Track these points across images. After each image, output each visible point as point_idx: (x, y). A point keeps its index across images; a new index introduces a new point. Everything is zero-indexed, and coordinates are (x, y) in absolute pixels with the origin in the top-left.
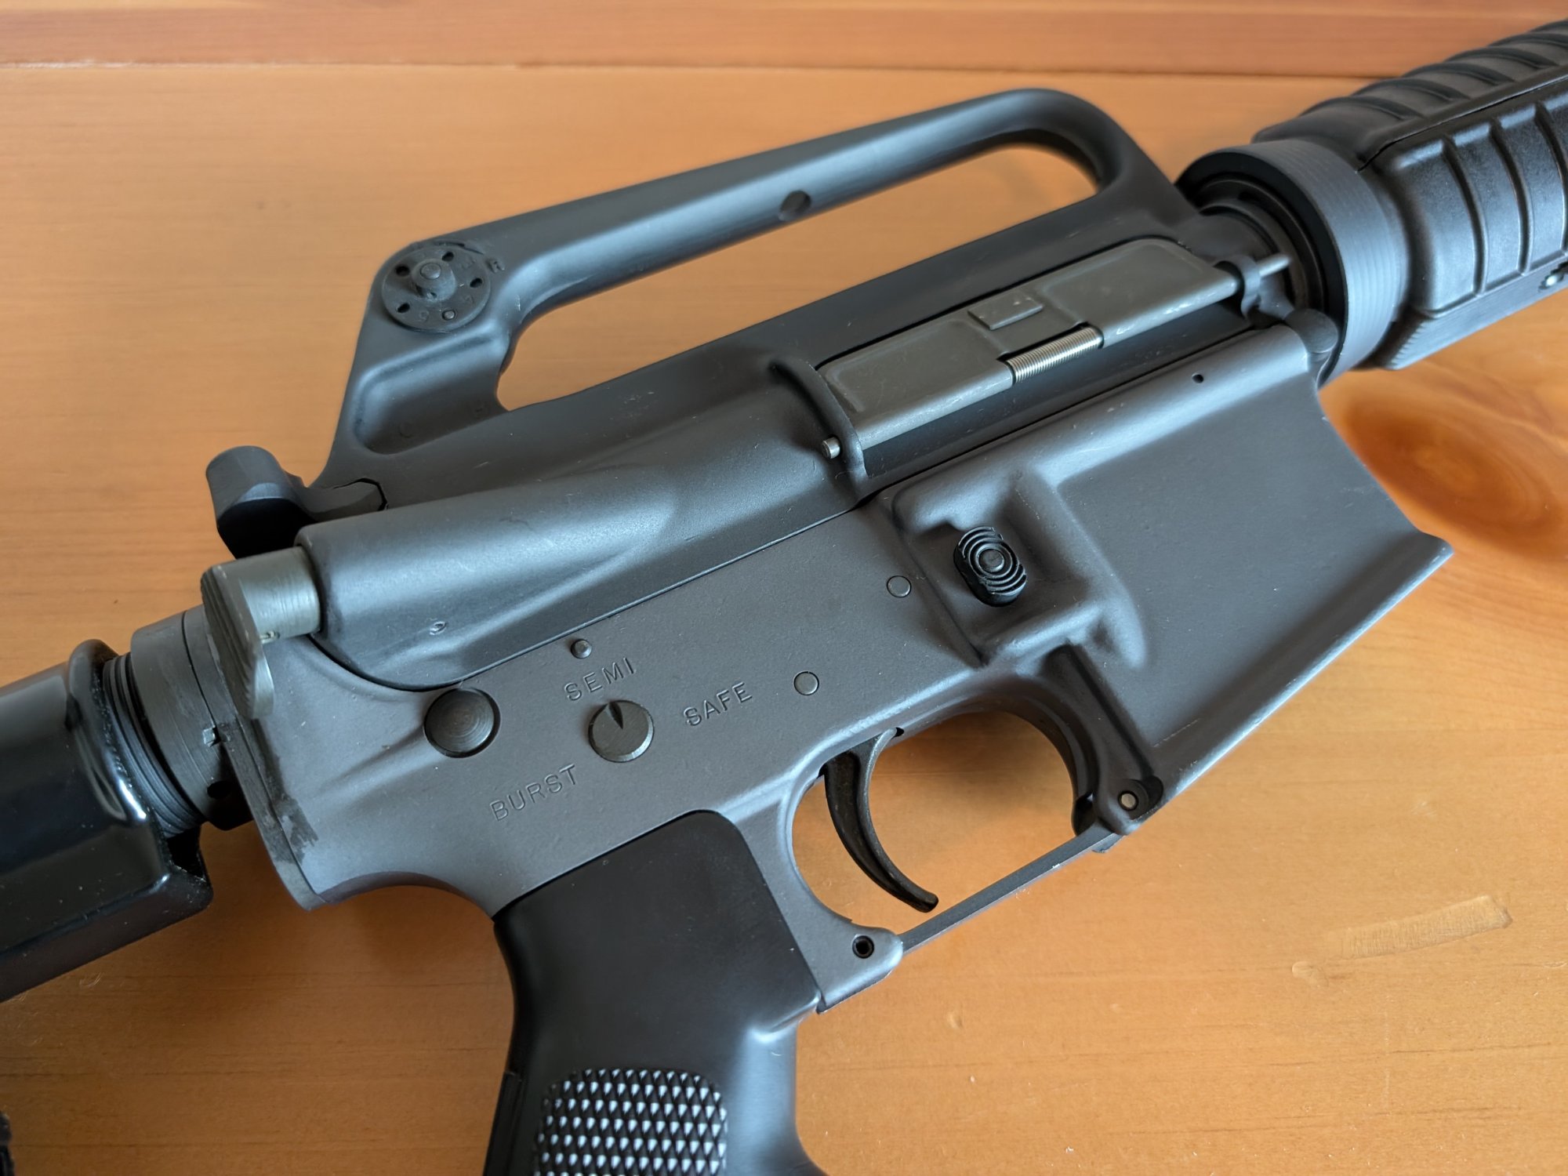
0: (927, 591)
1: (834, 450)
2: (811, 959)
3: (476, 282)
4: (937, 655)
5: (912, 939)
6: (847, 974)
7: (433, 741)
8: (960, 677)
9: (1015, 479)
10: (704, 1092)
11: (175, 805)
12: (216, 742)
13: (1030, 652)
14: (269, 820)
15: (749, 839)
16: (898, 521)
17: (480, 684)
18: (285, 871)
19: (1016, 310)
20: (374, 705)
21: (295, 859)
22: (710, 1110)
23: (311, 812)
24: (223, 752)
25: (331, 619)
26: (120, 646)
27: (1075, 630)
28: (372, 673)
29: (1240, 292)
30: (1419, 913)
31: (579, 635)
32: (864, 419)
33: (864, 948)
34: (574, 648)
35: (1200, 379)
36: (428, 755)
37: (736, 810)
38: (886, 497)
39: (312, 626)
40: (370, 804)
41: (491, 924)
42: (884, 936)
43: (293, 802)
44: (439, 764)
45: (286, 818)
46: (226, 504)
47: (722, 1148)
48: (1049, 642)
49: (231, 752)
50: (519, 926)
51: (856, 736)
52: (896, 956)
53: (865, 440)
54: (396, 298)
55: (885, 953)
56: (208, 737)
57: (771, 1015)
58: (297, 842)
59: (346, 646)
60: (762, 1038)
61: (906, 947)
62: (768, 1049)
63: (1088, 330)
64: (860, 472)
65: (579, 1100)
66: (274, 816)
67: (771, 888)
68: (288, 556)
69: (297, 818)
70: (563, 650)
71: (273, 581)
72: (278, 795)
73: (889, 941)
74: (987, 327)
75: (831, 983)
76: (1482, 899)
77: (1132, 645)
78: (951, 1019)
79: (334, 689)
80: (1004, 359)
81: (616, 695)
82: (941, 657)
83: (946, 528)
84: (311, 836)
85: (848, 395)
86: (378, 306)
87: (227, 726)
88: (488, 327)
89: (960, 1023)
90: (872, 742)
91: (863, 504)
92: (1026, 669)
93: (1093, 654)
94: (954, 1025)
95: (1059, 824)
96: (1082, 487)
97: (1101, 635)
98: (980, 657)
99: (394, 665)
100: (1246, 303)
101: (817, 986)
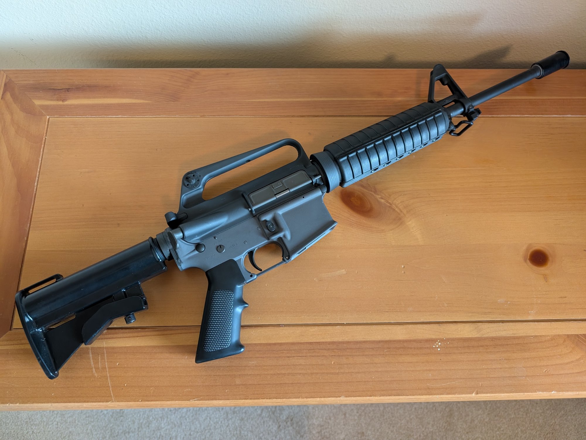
0: (263, 229)
1: (250, 210)
2: (244, 277)
3: (198, 180)
4: (263, 239)
5: (258, 275)
6: (249, 279)
7: (197, 250)
8: (266, 241)
9: (275, 214)
10: (231, 292)
11: (164, 259)
12: (169, 251)
13: (275, 238)
14: (177, 261)
15: (237, 262)
16: (259, 219)
17: (202, 243)
18: (179, 267)
19: (279, 185)
20: (189, 246)
21: (180, 265)
22: (232, 294)
23: (182, 259)
24: (170, 252)
25: (184, 237)
26: (154, 237)
27: (281, 235)
28: (189, 242)
29: (312, 182)
30: (334, 272)
31: (215, 236)
32: (254, 205)
33: (251, 276)
34: (215, 238)
35: (303, 197)
36: (196, 252)
37: (236, 259)
38: (257, 216)
39: (182, 237)
40: (189, 258)
41: (205, 273)
42: (254, 274)
43: (180, 259)
44: (198, 253)
45: (179, 261)
46: (168, 222)
47: (233, 298)
48: (278, 237)
49: (171, 252)
50: (209, 274)
51: (253, 249)
52: (255, 277)
53: (254, 208)
54: (186, 183)
55: (254, 276)
56: (168, 250)
57: (239, 284)
58: (180, 263)
59: (186, 240)
60: (238, 287)
61: (257, 276)
62: (239, 288)
63: (288, 190)
64: (254, 212)
65: (216, 293)
66: (177, 260)
67: (240, 269)
68: (178, 229)
69: (180, 261)
70: (213, 238)
71: (177, 232)
72: (178, 258)
73: (254, 275)
74: (274, 188)
75: (247, 280)
76: (343, 270)
77: (289, 237)
78: (266, 285)
79: (184, 244)
80: (275, 195)
81: (220, 244)
82: (264, 239)
83: (266, 221)
84: (182, 263)
85: (253, 200)
86: (183, 184)
87: (171, 249)
88: (200, 187)
89: (267, 285)
90: (255, 250)
91: (254, 216)
92: (275, 240)
93: (283, 238)
94: (267, 286)
95: (281, 259)
96: (284, 214)
97: (284, 236)
98: (268, 239)
99: (192, 241)
100: (314, 184)
101: (245, 280)
